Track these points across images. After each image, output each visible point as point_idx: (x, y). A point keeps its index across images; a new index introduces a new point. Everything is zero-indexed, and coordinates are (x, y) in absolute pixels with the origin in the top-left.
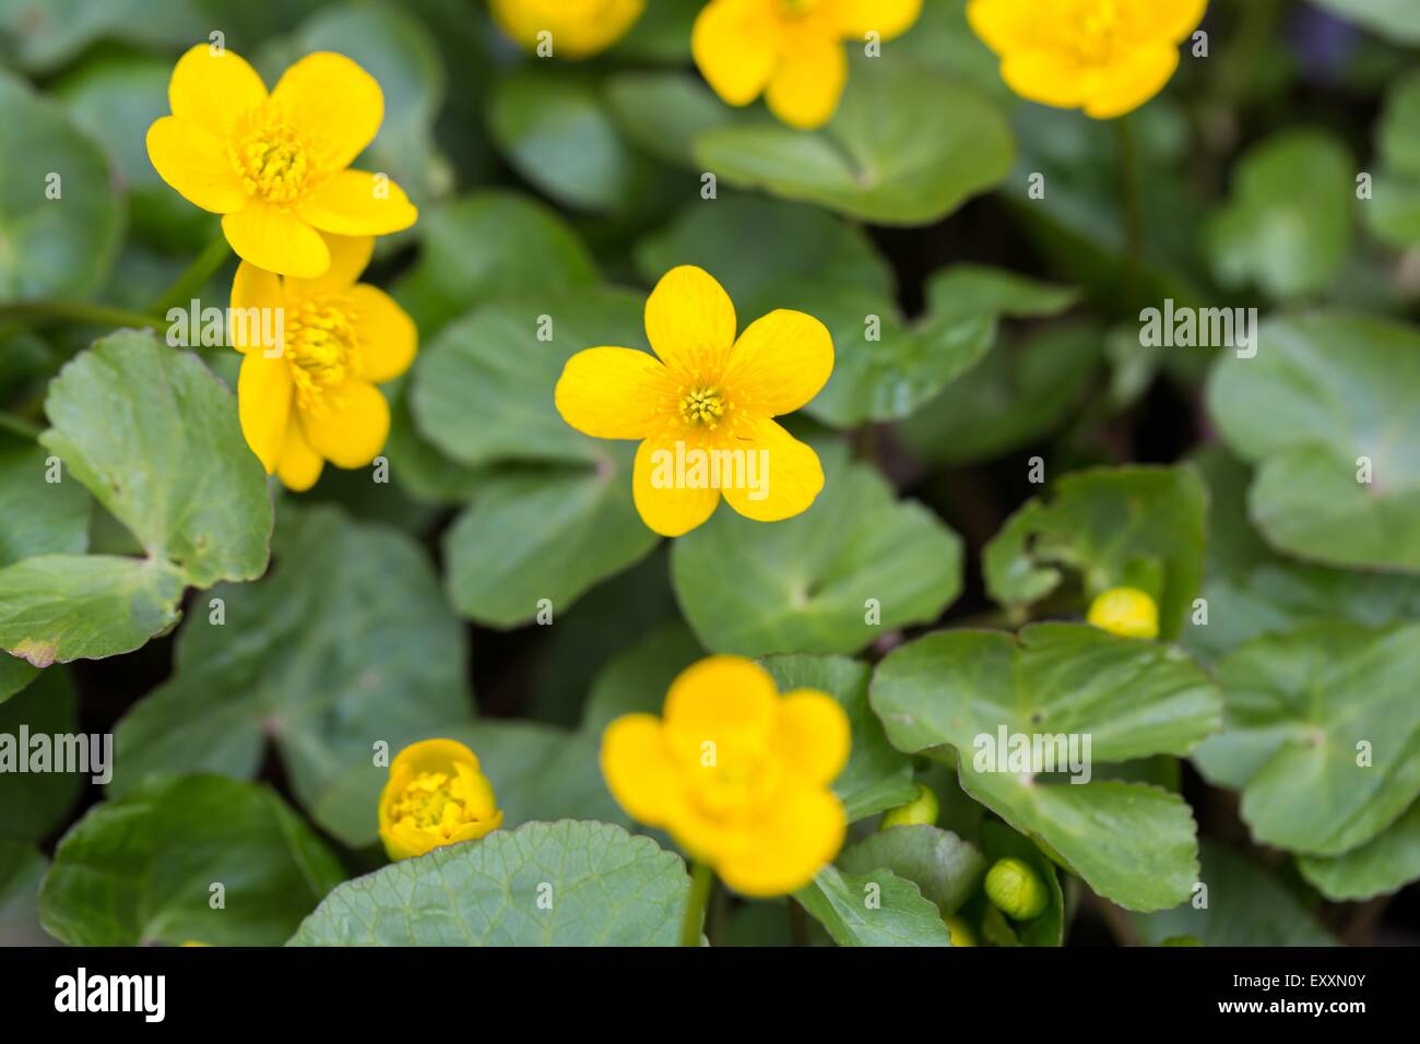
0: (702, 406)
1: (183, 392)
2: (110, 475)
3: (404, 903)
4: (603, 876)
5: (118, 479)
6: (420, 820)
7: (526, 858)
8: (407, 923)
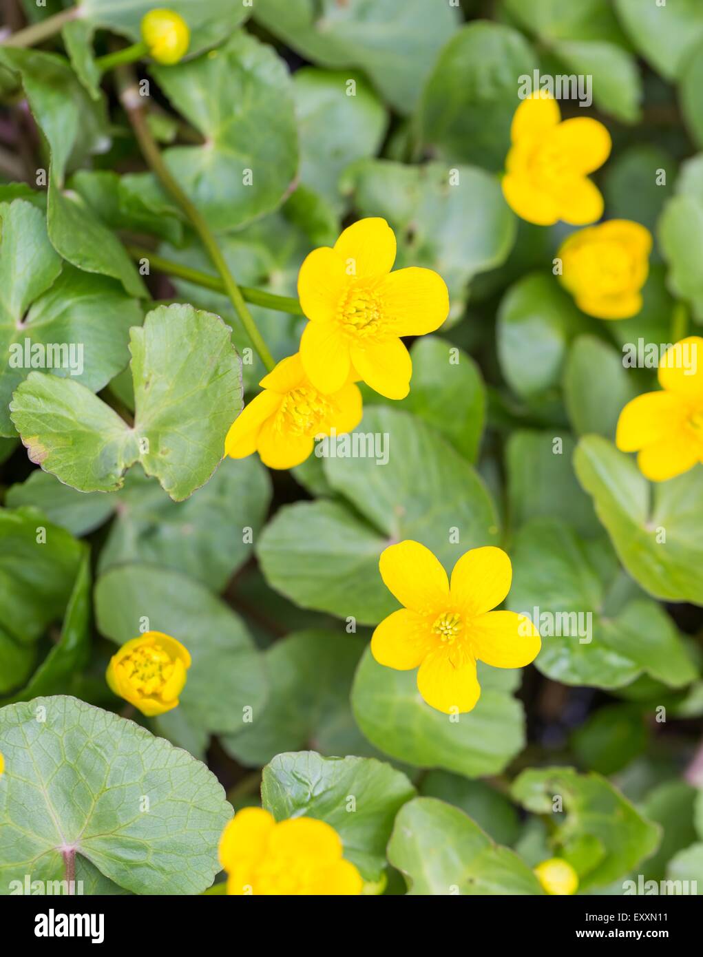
0: (446, 632)
1: (220, 372)
2: (150, 375)
3: (91, 734)
4: (195, 807)
5: (152, 379)
6: (136, 671)
7: (167, 767)
8: (84, 744)
